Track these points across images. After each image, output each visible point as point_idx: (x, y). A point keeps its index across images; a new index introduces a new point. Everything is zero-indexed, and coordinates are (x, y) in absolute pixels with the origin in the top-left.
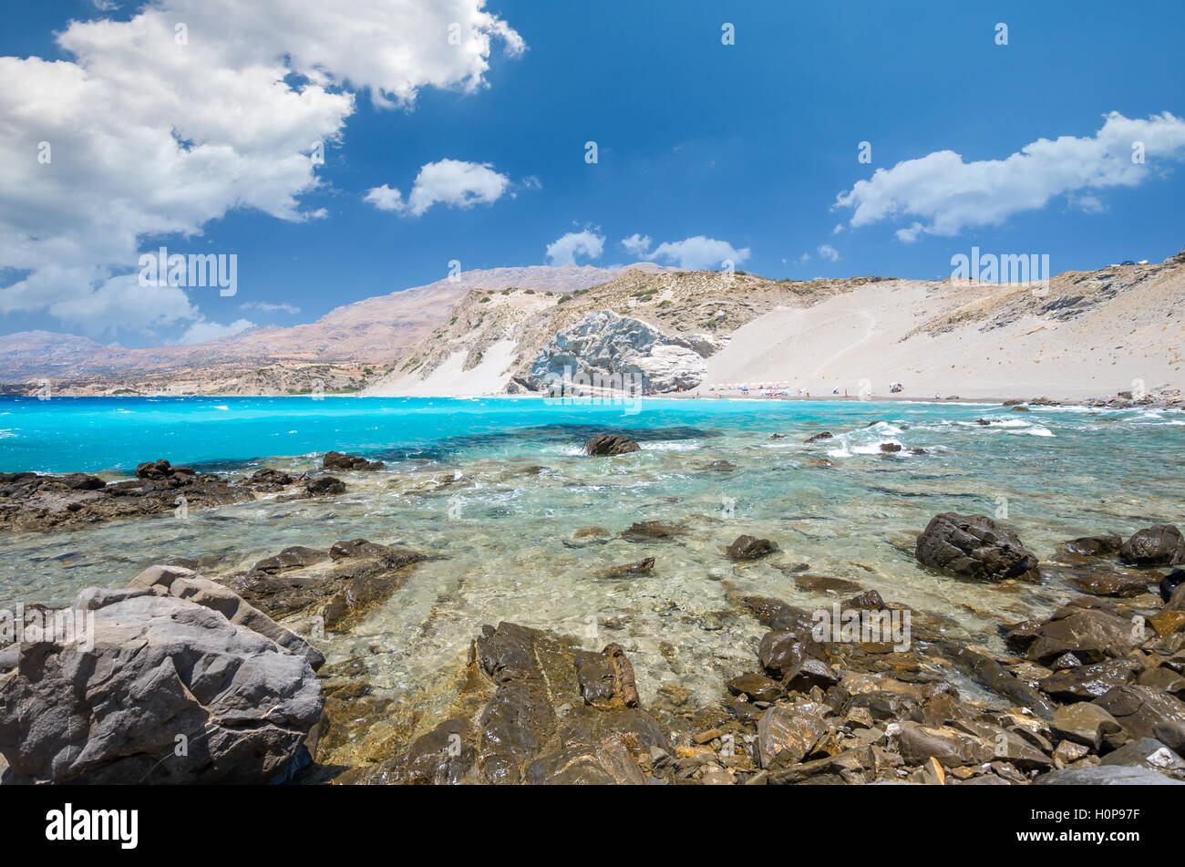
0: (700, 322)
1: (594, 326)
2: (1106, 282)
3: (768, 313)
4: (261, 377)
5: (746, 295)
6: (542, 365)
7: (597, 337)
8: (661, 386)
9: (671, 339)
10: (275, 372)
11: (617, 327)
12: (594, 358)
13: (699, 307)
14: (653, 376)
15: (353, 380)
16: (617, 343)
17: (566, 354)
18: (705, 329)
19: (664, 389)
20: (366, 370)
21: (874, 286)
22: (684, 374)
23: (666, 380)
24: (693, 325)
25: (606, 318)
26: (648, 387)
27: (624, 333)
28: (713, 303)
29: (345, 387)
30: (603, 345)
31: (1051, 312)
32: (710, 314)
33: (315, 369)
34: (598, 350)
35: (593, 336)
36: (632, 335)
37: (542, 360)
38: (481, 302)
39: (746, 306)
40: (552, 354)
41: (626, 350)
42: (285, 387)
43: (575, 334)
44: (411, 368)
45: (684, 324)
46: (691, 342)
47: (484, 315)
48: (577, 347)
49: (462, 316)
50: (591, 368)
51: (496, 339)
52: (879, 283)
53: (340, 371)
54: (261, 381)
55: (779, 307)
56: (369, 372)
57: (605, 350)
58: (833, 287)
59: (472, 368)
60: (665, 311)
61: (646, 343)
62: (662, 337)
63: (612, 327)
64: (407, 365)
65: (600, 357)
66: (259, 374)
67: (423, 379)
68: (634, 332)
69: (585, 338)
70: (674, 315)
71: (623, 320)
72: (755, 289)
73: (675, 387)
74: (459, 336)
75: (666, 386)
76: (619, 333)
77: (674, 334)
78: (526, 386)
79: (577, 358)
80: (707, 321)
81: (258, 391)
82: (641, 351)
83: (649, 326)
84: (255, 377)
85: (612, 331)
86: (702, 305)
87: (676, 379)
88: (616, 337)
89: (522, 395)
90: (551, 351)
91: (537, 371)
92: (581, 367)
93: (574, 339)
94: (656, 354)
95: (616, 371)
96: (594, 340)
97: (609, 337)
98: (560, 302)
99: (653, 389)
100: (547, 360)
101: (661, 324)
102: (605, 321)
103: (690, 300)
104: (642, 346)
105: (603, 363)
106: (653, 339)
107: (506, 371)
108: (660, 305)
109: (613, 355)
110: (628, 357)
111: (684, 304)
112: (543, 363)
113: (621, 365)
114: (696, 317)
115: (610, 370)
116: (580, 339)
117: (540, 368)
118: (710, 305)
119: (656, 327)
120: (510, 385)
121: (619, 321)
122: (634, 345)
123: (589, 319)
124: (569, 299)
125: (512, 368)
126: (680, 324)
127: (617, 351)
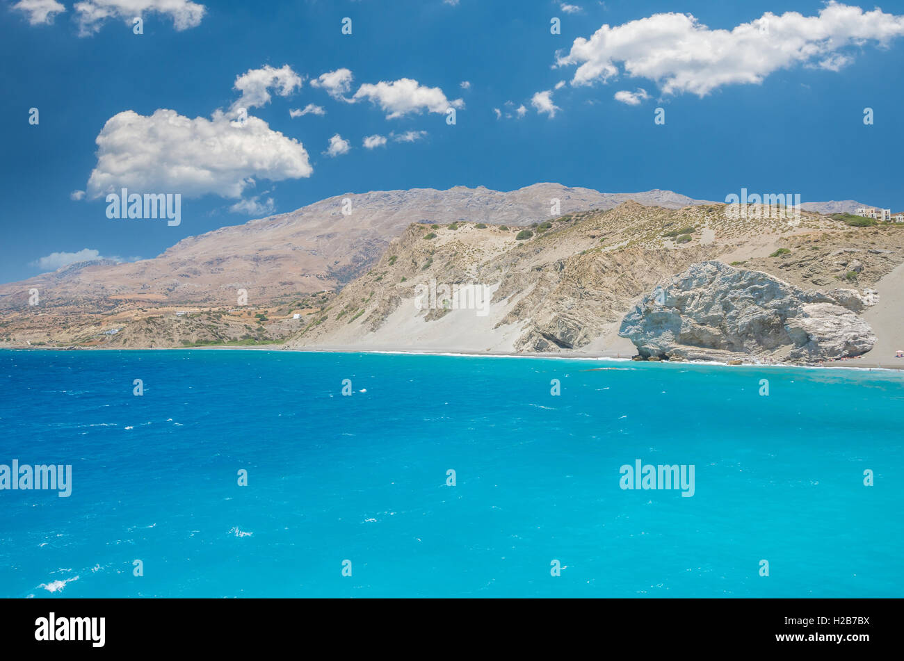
0: (838, 274)
1: (700, 279)
4: (151, 326)
6: (634, 323)
7: (706, 292)
8: (833, 352)
9: (810, 294)
10: (166, 319)
11: (733, 281)
12: (703, 315)
13: (829, 257)
14: (821, 340)
15: (250, 329)
16: (733, 299)
17: (667, 310)
18: (844, 282)
19: (836, 355)
20: (258, 316)
23: (838, 344)
24: (831, 278)
25: (715, 269)
26: (816, 353)
27: (743, 287)
28: (842, 251)
29: (244, 337)
30: (713, 300)
32: (844, 265)
33: (206, 316)
34: (707, 307)
35: (701, 290)
36: (753, 291)
37: (633, 318)
38: (427, 238)
39: (878, 253)
40: (648, 311)
41: (746, 306)
42: (178, 339)
43: (678, 288)
44: (349, 318)
45: (820, 277)
46: (837, 298)
47: (432, 254)
48: (681, 303)
49: (402, 255)
50: (700, 327)
51: (458, 283)
53: (232, 318)
54: (151, 331)
56: (262, 319)
57: (716, 306)
59: (439, 317)
60: (788, 261)
61: (774, 297)
62: (798, 292)
63: (726, 280)
64: (343, 313)
65: (710, 314)
66: (148, 323)
67: (372, 330)
68: (757, 286)
69: (691, 292)
70: (801, 266)
71: (742, 272)
72: (877, 232)
73: (846, 352)
74: (404, 280)
75: (839, 352)
76: (735, 288)
77: (812, 290)
78: (557, 342)
79: (682, 316)
80: (845, 272)
81: (149, 343)
82: (766, 308)
83: (778, 280)
84: (144, 327)
85: (727, 285)
86: (833, 253)
87: (847, 343)
88: (732, 291)
89: (555, 354)
90: (647, 307)
91: (627, 330)
92: (687, 325)
93: (677, 294)
94: (811, 313)
95: (732, 330)
96: (701, 295)
97: (721, 291)
98: (520, 237)
99: (822, 355)
100: (641, 317)
101: (788, 277)
102: (715, 274)
103: (816, 248)
104: (767, 302)
105: (714, 321)
106: (784, 294)
107: (505, 322)
108: (776, 255)
109: (727, 312)
110: (748, 314)
111: (810, 253)
112: (635, 321)
113: (739, 324)
114: (831, 268)
115: (723, 329)
116: (683, 294)
117: (630, 327)
118: (840, 254)
119: (785, 281)
120: (538, 341)
121: (736, 273)
122: (756, 301)
123: (694, 271)
124: (530, 235)
125: (510, 319)
126: (815, 277)
127: (733, 308)
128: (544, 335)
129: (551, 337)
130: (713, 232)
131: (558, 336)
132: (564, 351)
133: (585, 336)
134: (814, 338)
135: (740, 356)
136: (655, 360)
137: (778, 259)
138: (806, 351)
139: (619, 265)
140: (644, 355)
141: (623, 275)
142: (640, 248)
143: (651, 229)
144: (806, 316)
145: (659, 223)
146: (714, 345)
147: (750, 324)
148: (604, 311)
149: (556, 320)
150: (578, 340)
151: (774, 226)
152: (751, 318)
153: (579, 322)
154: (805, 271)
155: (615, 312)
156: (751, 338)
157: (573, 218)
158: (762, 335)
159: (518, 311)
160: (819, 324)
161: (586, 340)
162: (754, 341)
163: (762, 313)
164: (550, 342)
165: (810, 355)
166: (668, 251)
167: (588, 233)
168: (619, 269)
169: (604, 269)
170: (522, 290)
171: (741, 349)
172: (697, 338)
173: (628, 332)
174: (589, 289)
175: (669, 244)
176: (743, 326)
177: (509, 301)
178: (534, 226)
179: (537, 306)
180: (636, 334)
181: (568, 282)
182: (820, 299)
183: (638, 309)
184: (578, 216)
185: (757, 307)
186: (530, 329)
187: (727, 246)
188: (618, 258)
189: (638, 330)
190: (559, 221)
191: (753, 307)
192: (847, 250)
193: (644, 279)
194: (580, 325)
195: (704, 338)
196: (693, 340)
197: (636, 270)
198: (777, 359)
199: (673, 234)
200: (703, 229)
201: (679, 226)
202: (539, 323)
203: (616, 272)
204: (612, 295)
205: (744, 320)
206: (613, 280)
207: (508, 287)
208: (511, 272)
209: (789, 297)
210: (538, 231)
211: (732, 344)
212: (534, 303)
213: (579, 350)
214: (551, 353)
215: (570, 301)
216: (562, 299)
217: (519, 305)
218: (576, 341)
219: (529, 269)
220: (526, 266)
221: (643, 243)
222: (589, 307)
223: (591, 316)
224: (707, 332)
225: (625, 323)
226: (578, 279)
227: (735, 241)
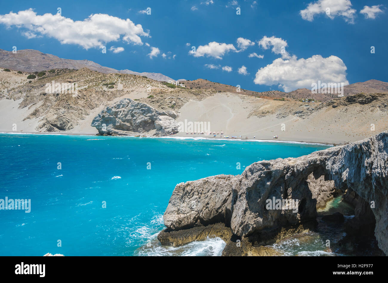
0: (169, 105)
1: (123, 105)
2: (308, 107)
3: (188, 103)
5: (177, 94)
6: (97, 121)
7: (125, 110)
8: (169, 133)
9: (161, 112)
11: (135, 106)
12: (124, 118)
14: (165, 128)
16: (135, 113)
17: (111, 116)
18: (171, 109)
21: (220, 94)
22: (175, 128)
23: (170, 130)
24: (167, 107)
25: (129, 102)
27: (139, 109)
30: (128, 113)
31: (296, 114)
32: (170, 102)
34: (126, 115)
35: (123, 109)
36: (142, 110)
37: (97, 119)
39: (180, 99)
40: (103, 116)
41: (139, 116)
43: (115, 108)
46: (169, 114)
48: (116, 113)
50: (123, 123)
52: (221, 93)
55: (191, 100)
57: (129, 115)
58: (206, 93)
60: (154, 100)
61: (149, 113)
62: (157, 111)
63: (133, 106)
65: (127, 118)
68: (143, 108)
70: (158, 102)
71: (138, 103)
72: (179, 92)
75: (170, 132)
77: (161, 111)
79: (116, 119)
80: (171, 105)
82: (146, 117)
83: (151, 107)
85: (133, 108)
86: (167, 98)
87: (173, 129)
88: (135, 110)
89: (57, 133)
90: (103, 115)
91: (94, 124)
92: (118, 122)
93: (115, 110)
94: (162, 119)
95: (134, 124)
96: (124, 111)
97: (131, 110)
98: (29, 78)
99: (166, 133)
100: (100, 118)
101: (154, 106)
102: (129, 103)
103: (162, 96)
104: (147, 114)
105: (128, 121)
106: (152, 112)
107: (28, 118)
108: (149, 97)
109: (133, 118)
110: (140, 119)
111: (160, 98)
112: (98, 120)
113: (137, 122)
114: (167, 104)
115: (131, 124)
116: (118, 110)
117: (96, 122)
118: (169, 98)
119: (153, 107)
120: (49, 127)
121: (136, 103)
122: (143, 114)
123: (121, 102)
124: (34, 77)
125: (31, 117)
126: (162, 106)
127: (135, 116)
128: (52, 125)
129: (55, 126)
130: (122, 85)
131: (59, 125)
132: (62, 132)
133: (71, 126)
134: (163, 128)
135: (137, 134)
136: (106, 135)
137: (150, 99)
138: (161, 132)
139: (85, 96)
140: (101, 133)
141: (87, 100)
142: (94, 89)
143: (96, 81)
144: (160, 120)
145: (100, 79)
146: (128, 129)
147: (141, 122)
148: (79, 115)
149: (58, 118)
150: (68, 127)
151: (144, 85)
152: (141, 120)
153: (68, 119)
154: (159, 104)
155: (84, 115)
156: (141, 127)
157: (56, 71)
158: (145, 126)
159: (35, 113)
160: (165, 123)
161: (71, 127)
162: (142, 128)
163: (145, 118)
164: (55, 128)
165: (162, 133)
166: (105, 91)
167: (67, 80)
168: (85, 97)
169: (78, 97)
170: (36, 103)
171: (137, 131)
172: (122, 127)
173: (95, 124)
174: (72, 105)
175: (105, 88)
176: (138, 123)
177: (29, 108)
178: (36, 73)
179: (45, 112)
180: (98, 125)
181: (62, 102)
182: (164, 114)
183: (99, 115)
184: (58, 71)
185: (143, 116)
186: (44, 121)
187: (127, 91)
188: (85, 93)
189: (99, 123)
190: (48, 72)
191: (142, 116)
192: (171, 97)
193: (96, 102)
194: (69, 121)
195: (124, 127)
196: (121, 127)
197: (92, 98)
198: (150, 135)
199: (107, 85)
200: (118, 84)
201: (108, 82)
202: (48, 119)
203: (84, 99)
204: (82, 108)
205: (139, 121)
206: (83, 102)
207: (28, 102)
208: (29, 95)
209: (154, 113)
210: (38, 76)
211: (134, 129)
212: (44, 110)
213: (69, 131)
214: (56, 132)
215: (63, 110)
216: (59, 109)
217: (36, 111)
218: (67, 127)
219: (38, 94)
220: (36, 92)
221: (95, 87)
222: (72, 113)
223: (74, 117)
224: (125, 125)
225: (94, 121)
226: (67, 101)
227: (130, 89)
